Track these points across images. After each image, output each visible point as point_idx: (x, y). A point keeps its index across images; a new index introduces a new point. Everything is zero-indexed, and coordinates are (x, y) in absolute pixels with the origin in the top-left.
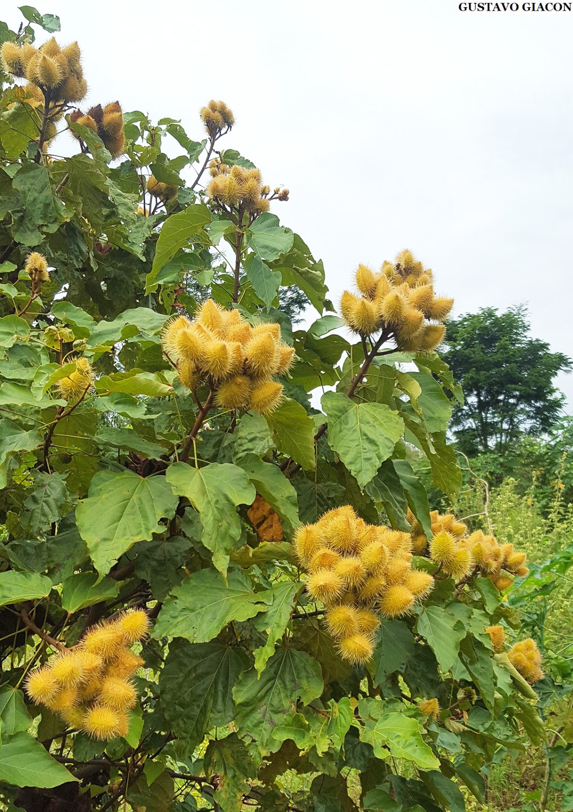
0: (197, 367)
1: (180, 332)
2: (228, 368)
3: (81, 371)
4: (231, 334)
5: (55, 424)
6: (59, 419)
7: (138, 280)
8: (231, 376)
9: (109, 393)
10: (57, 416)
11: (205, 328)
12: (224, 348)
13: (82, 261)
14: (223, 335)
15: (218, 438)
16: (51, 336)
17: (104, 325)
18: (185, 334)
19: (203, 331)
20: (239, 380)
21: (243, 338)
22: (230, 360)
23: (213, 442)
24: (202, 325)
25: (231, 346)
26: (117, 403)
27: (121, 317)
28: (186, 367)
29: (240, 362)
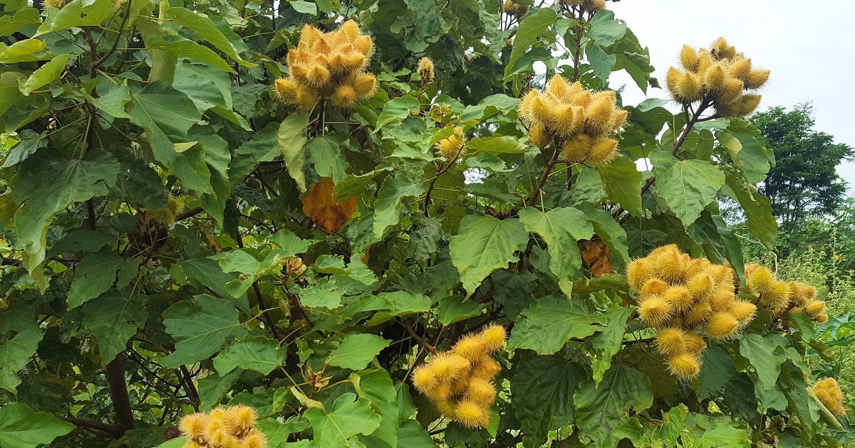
0: (546, 128)
1: (534, 99)
2: (572, 127)
3: (457, 136)
4: (575, 100)
5: (435, 179)
6: (438, 175)
7: (494, 79)
8: (574, 134)
9: (478, 153)
10: (437, 173)
11: (554, 96)
12: (570, 110)
13: (456, 66)
14: (567, 101)
15: (557, 194)
16: (435, 111)
17: (470, 109)
18: (538, 100)
19: (552, 98)
20: (581, 137)
21: (585, 103)
22: (574, 121)
23: (553, 197)
24: (551, 93)
25: (575, 109)
26: (482, 161)
27: (483, 102)
28: (537, 129)
29: (582, 122)
